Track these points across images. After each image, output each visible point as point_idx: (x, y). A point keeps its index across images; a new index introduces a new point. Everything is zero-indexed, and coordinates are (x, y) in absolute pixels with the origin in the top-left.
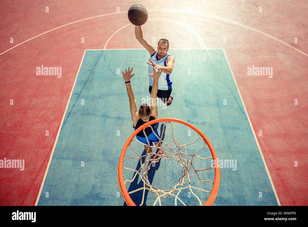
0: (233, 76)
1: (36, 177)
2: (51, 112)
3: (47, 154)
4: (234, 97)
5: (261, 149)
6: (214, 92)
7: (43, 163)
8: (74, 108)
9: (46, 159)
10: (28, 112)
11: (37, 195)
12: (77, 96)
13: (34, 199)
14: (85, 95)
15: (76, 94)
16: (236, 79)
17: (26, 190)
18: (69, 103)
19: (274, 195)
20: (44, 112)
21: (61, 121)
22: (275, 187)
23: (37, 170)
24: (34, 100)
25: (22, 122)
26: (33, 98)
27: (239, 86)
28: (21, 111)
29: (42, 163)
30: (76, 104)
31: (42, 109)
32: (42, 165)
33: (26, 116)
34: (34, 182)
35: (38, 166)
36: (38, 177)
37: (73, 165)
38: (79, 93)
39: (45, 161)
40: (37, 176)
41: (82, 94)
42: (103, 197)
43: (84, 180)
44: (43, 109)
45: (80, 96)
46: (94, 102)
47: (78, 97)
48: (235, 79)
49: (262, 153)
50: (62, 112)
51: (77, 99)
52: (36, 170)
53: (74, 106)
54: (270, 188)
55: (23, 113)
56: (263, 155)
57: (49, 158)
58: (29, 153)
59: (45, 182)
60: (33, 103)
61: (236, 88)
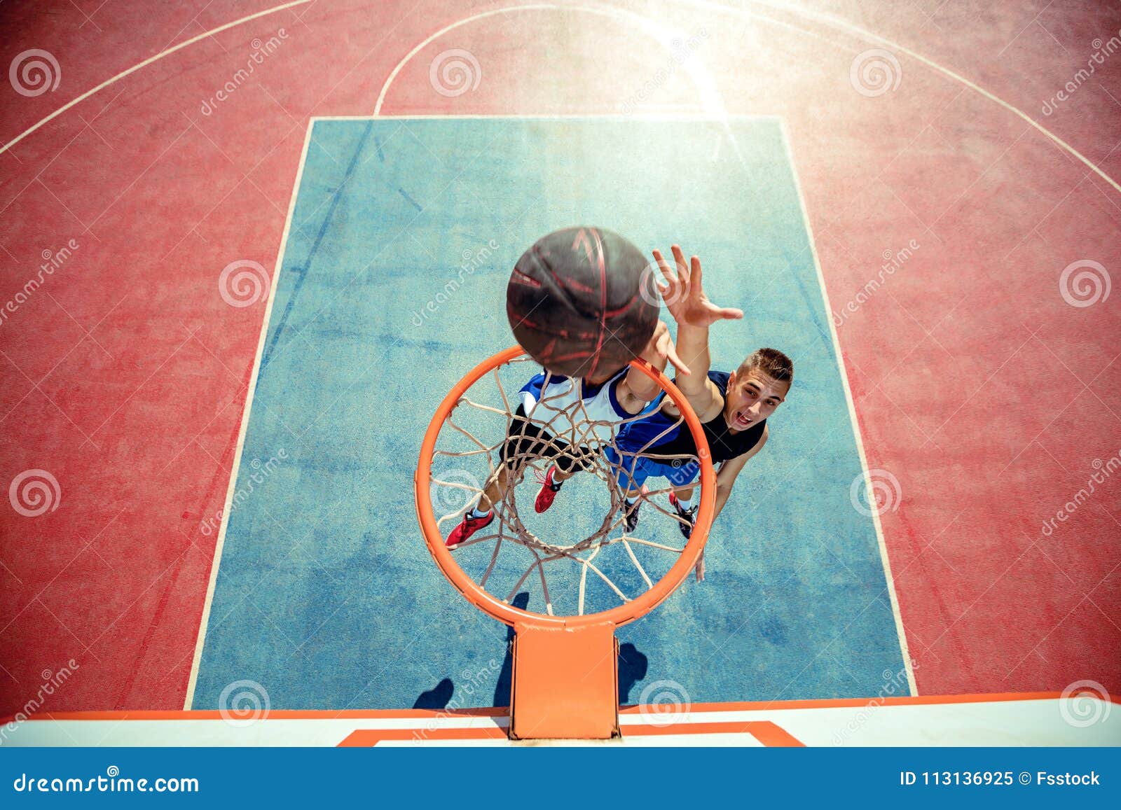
0: (806, 217)
1: (201, 512)
2: (221, 325)
3: (224, 449)
4: (802, 287)
5: (865, 446)
6: (736, 267)
7: (217, 472)
8: (293, 315)
9: (223, 462)
10: (150, 325)
11: (212, 557)
12: (297, 275)
13: (203, 567)
14: (322, 272)
15: (294, 270)
16: (814, 225)
17: (179, 544)
18: (276, 299)
19: (882, 569)
20: (199, 325)
21: (254, 353)
22: (890, 548)
23: (201, 493)
24: (162, 287)
25: (136, 356)
26: (158, 282)
27: (820, 251)
28: (127, 323)
29: (212, 474)
30: (296, 303)
31: (191, 317)
32: (214, 480)
33: (145, 336)
34: (198, 524)
35: (204, 481)
36: (207, 510)
37: (302, 481)
38: (301, 267)
39: (220, 469)
40: (204, 507)
41: (311, 270)
42: (396, 566)
43: (340, 521)
44: (194, 315)
45: (305, 274)
46: (352, 295)
47: (302, 278)
48: (812, 226)
49: (867, 457)
50: (256, 326)
51: (297, 287)
52: (199, 492)
53: (290, 305)
54: (874, 550)
55: (135, 328)
56: (868, 462)
57: (232, 461)
58: (170, 447)
59: (229, 525)
60: (160, 298)
61: (811, 257)
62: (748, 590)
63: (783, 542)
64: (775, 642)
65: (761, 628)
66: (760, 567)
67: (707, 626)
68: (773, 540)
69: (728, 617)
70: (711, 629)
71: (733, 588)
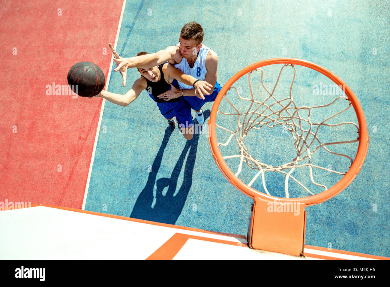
1: (86, 137)
2: (95, 52)
3: (96, 110)
7: (93, 120)
8: (126, 49)
9: (95, 116)
10: (65, 51)
11: (91, 157)
12: (128, 29)
13: (87, 161)
14: (140, 28)
15: (127, 27)
17: (78, 150)
18: (118, 41)
20: (84, 52)
21: (109, 67)
23: (86, 129)
24: (69, 34)
25: (59, 66)
26: (68, 31)
28: (55, 50)
29: (91, 121)
30: (128, 43)
31: (82, 48)
32: (92, 124)
33: (63, 56)
34: (85, 142)
35: (88, 124)
36: (89, 137)
37: (129, 128)
38: (130, 26)
39: (94, 119)
40: (87, 135)
41: (135, 27)
42: (169, 171)
43: (144, 148)
44: (83, 47)
45: (132, 29)
46: (153, 41)
47: (130, 31)
50: (109, 54)
51: (128, 35)
52: (86, 128)
53: (125, 45)
55: (59, 52)
57: (99, 116)
58: (74, 107)
59: (98, 144)
60: (68, 39)
62: (340, 206)
63: (364, 185)
64: (352, 233)
65: (345, 226)
66: (349, 196)
67: (316, 220)
68: (358, 184)
69: (328, 217)
70: (318, 221)
71: (332, 204)
